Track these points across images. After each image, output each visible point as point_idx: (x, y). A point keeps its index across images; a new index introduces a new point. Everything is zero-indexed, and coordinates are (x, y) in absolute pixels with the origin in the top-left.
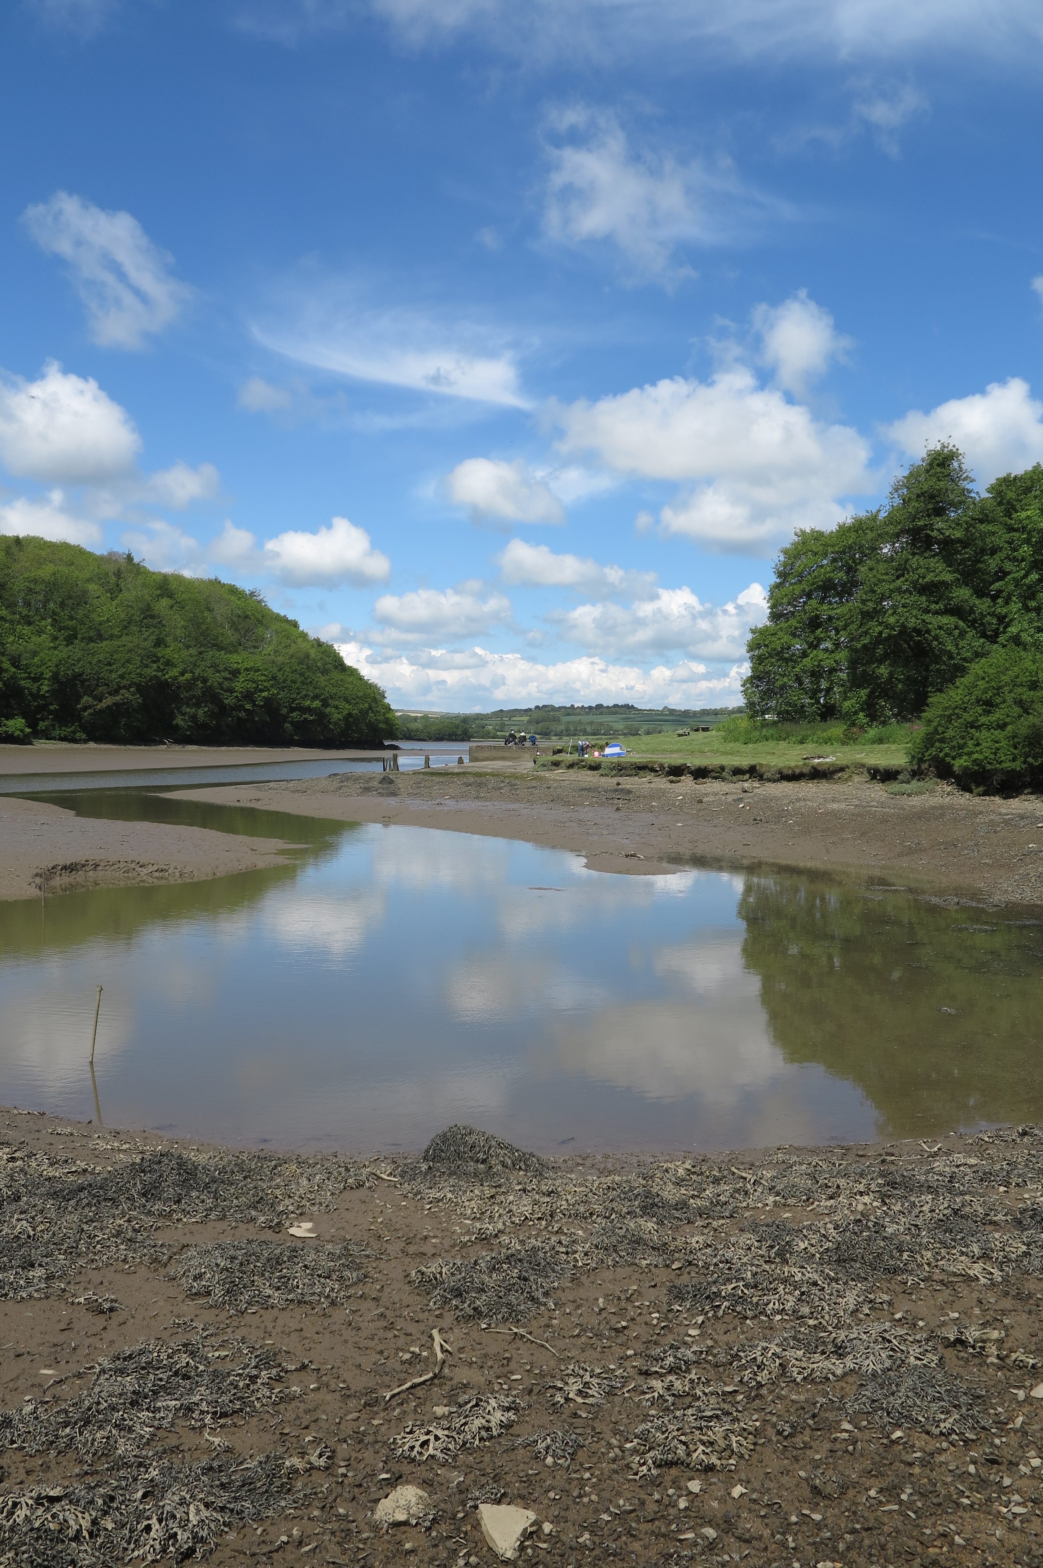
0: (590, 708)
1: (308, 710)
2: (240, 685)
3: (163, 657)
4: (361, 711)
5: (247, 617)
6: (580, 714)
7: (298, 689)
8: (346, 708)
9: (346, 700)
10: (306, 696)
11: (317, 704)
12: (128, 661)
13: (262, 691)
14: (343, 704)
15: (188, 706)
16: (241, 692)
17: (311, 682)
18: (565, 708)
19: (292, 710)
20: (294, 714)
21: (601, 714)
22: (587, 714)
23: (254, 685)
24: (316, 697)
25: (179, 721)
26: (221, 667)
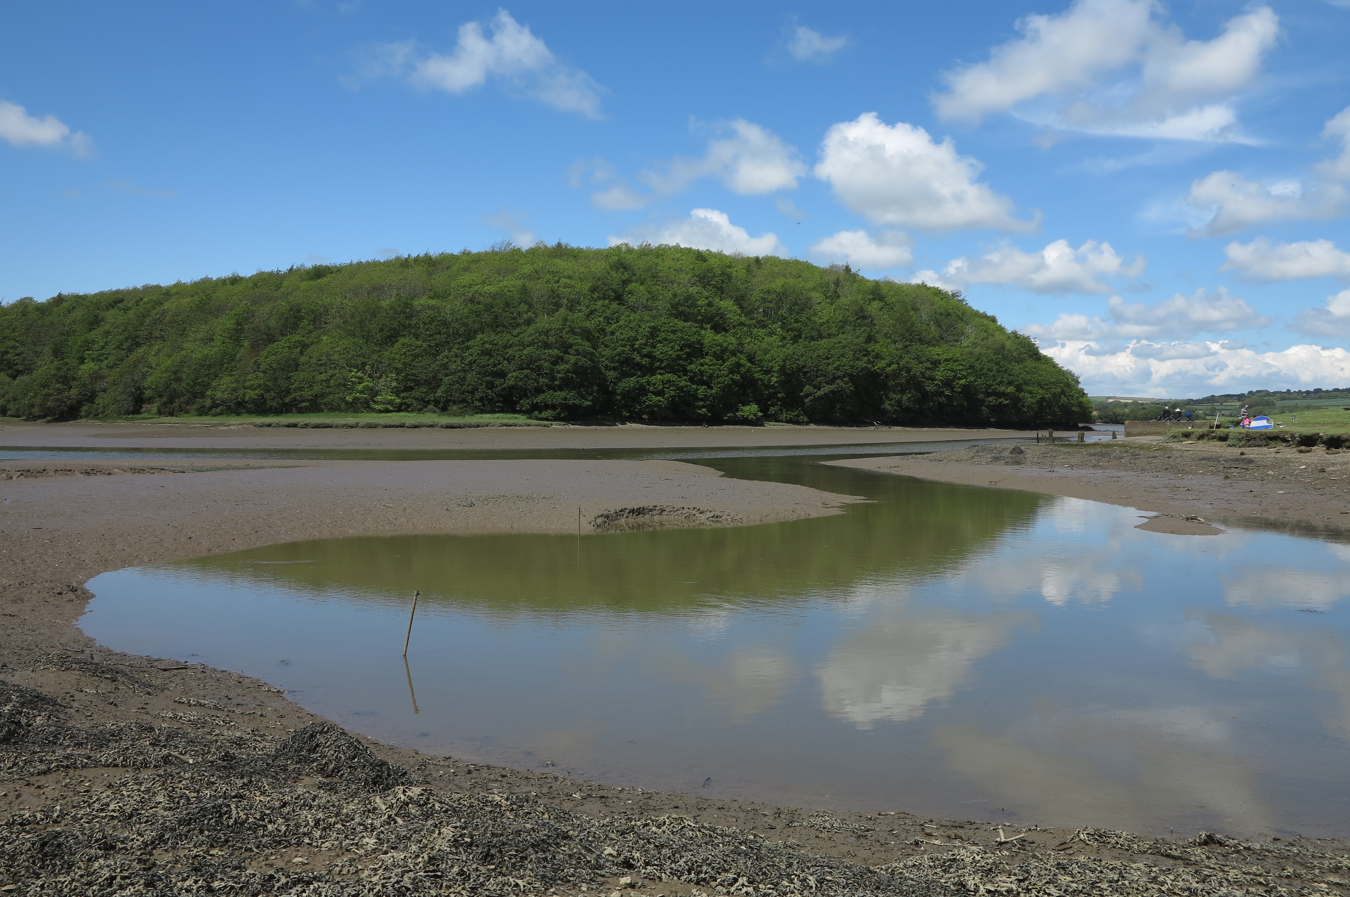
0: (1308, 392)
1: (1003, 395)
2: (939, 374)
3: (873, 351)
4: (1054, 395)
5: (949, 315)
6: (1296, 399)
7: (994, 376)
8: (1040, 393)
9: (1039, 385)
10: (1001, 382)
11: (1011, 389)
12: (843, 356)
13: (960, 379)
14: (1035, 389)
15: (894, 393)
16: (941, 380)
17: (1006, 370)
18: (1281, 393)
19: (989, 395)
20: (991, 399)
21: (1320, 398)
22: (1304, 398)
23: (953, 374)
24: (1010, 383)
25: (887, 406)
26: (924, 359)
